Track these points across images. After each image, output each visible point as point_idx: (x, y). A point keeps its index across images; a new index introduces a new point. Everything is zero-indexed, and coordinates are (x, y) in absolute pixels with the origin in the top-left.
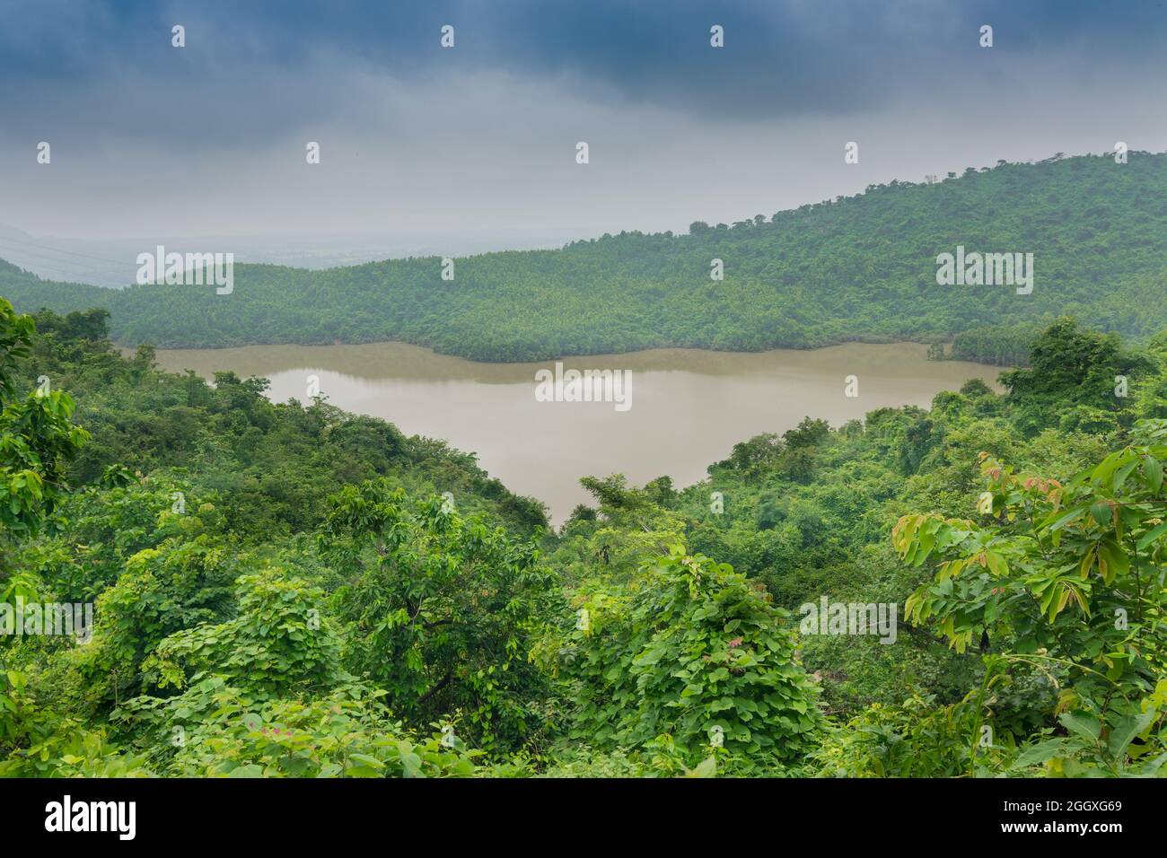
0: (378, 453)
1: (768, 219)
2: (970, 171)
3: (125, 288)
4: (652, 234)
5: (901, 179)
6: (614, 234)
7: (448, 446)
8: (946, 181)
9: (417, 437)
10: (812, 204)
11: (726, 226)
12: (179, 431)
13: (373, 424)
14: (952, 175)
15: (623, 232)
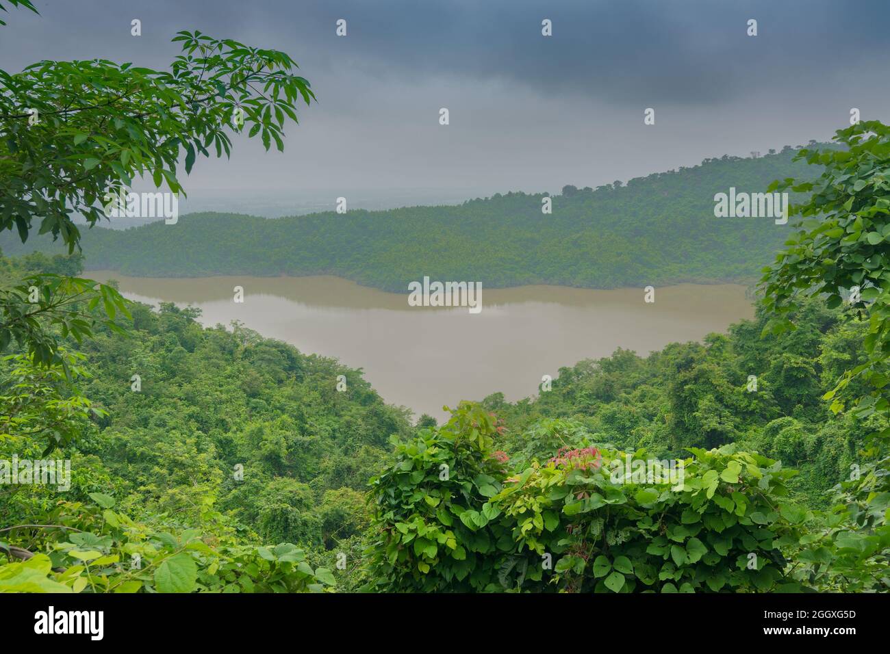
0: (277, 368)
1: (624, 184)
2: (787, 148)
3: (126, 230)
4: (533, 194)
5: (731, 154)
6: (504, 193)
7: (339, 363)
8: (767, 156)
9: (314, 356)
10: (659, 173)
11: (591, 189)
12: (121, 349)
13: (277, 346)
14: (772, 151)
15: (510, 193)
